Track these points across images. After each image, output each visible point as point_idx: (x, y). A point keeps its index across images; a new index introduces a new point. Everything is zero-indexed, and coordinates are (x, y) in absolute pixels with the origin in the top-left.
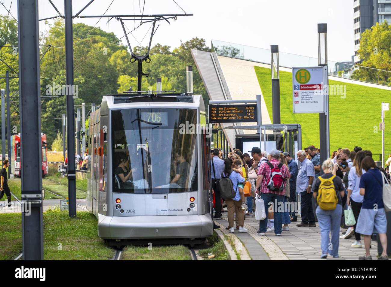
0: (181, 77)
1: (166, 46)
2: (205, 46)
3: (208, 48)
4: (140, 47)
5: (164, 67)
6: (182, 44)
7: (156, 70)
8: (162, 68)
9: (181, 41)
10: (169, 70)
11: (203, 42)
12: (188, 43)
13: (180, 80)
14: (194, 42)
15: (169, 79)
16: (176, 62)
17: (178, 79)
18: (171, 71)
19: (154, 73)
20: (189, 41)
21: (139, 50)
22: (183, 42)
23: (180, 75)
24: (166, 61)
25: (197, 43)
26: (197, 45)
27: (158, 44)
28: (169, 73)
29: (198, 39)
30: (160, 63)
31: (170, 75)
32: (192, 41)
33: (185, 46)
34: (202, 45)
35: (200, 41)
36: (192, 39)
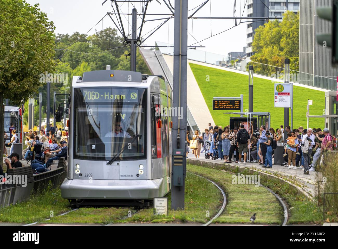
0: (99, 62)
1: (83, 34)
2: (117, 35)
3: (120, 37)
4: (61, 35)
5: (84, 53)
6: (97, 33)
7: (77, 55)
8: (83, 54)
9: (96, 30)
10: (88, 56)
11: (115, 32)
12: (102, 32)
13: (98, 65)
14: (108, 32)
15: (88, 64)
16: (95, 50)
17: (96, 64)
18: (90, 57)
19: (76, 58)
20: (103, 30)
21: (59, 37)
22: (97, 31)
23: (98, 61)
24: (86, 48)
25: (110, 32)
26: (110, 34)
27: (77, 32)
28: (88, 58)
29: (111, 29)
30: (81, 50)
31: (90, 61)
32: (106, 30)
33: (99, 34)
34: (114, 34)
35: (113, 31)
36: (105, 29)
